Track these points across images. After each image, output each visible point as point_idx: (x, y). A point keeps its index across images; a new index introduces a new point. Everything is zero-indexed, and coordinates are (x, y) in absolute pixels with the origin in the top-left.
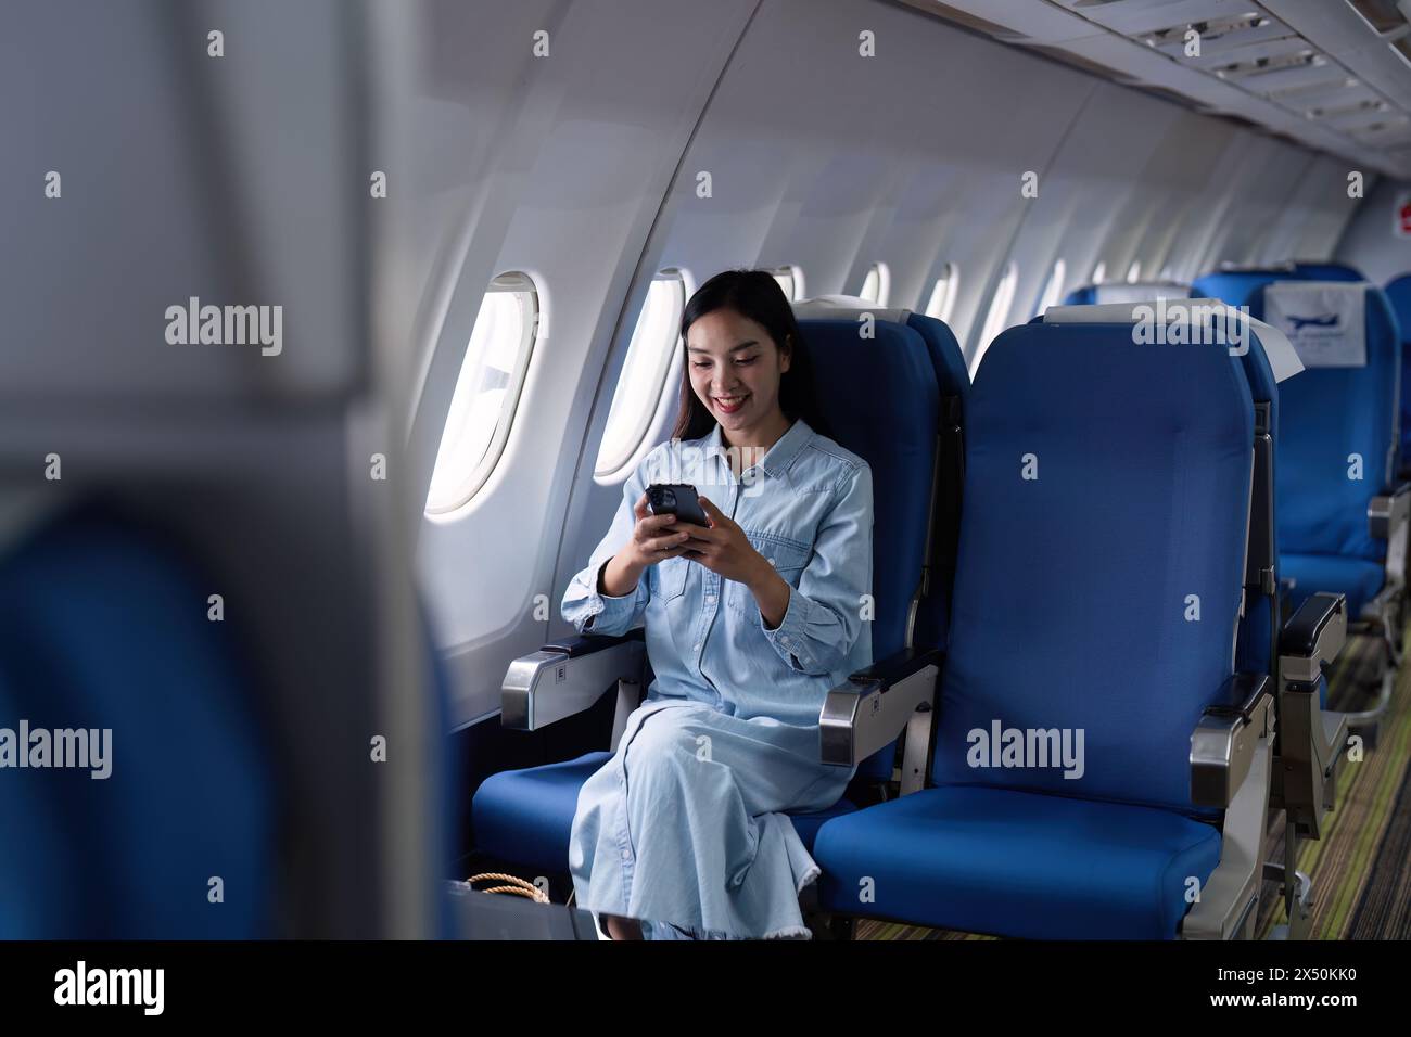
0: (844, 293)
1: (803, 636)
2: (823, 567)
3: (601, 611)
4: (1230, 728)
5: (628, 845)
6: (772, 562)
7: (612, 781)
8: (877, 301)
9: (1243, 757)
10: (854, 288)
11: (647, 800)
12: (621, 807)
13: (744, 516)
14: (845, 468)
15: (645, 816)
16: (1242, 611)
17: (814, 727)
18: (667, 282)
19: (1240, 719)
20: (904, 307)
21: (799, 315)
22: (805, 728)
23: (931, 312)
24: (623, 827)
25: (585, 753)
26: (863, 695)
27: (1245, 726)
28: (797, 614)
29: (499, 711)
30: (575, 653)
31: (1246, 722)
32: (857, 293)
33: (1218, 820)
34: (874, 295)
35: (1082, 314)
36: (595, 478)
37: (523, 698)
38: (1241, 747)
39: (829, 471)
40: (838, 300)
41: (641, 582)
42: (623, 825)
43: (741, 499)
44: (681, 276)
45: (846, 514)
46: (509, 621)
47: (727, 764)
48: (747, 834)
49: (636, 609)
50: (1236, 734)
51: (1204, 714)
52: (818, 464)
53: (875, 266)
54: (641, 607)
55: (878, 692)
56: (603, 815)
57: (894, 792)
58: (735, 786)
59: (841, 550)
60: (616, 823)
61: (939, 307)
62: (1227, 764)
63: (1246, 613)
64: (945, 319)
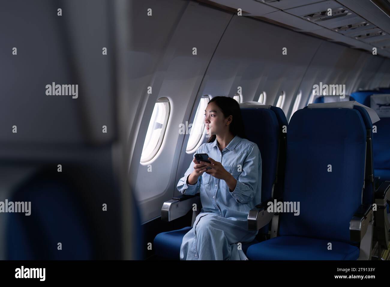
0: (253, 101)
1: (240, 194)
2: (244, 174)
3: (187, 188)
4: (360, 220)
5: (196, 253)
6: (232, 174)
7: (192, 235)
8: (263, 103)
9: (365, 228)
10: (256, 99)
11: (201, 241)
12: (194, 242)
13: (224, 162)
14: (249, 146)
15: (201, 245)
16: (364, 186)
17: (246, 220)
18: (205, 98)
19: (363, 217)
20: (270, 105)
21: (241, 107)
22: (244, 220)
23: (278, 106)
24: (195, 248)
25: (185, 227)
26: (259, 211)
27: (365, 219)
28: (238, 188)
29: (161, 216)
30: (181, 200)
31: (365, 218)
32: (257, 101)
33: (358, 245)
34: (262, 101)
35: (320, 106)
36: (186, 152)
37: (167, 212)
38: (364, 225)
39: (246, 147)
40: (252, 102)
41: (198, 181)
42: (195, 247)
43: (223, 158)
44: (209, 97)
45: (250, 159)
46: (163, 191)
47: (223, 230)
48: (228, 250)
49: (197, 188)
50: (362, 222)
51: (354, 216)
52: (242, 146)
53: (262, 93)
54: (198, 187)
55: (263, 210)
56: (189, 245)
57: (269, 237)
58: (225, 236)
59: (249, 168)
60: (193, 247)
61: (280, 104)
62: (360, 230)
63: (365, 187)
64: (281, 108)
